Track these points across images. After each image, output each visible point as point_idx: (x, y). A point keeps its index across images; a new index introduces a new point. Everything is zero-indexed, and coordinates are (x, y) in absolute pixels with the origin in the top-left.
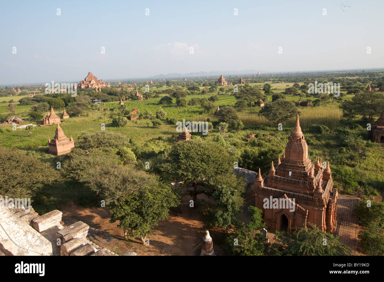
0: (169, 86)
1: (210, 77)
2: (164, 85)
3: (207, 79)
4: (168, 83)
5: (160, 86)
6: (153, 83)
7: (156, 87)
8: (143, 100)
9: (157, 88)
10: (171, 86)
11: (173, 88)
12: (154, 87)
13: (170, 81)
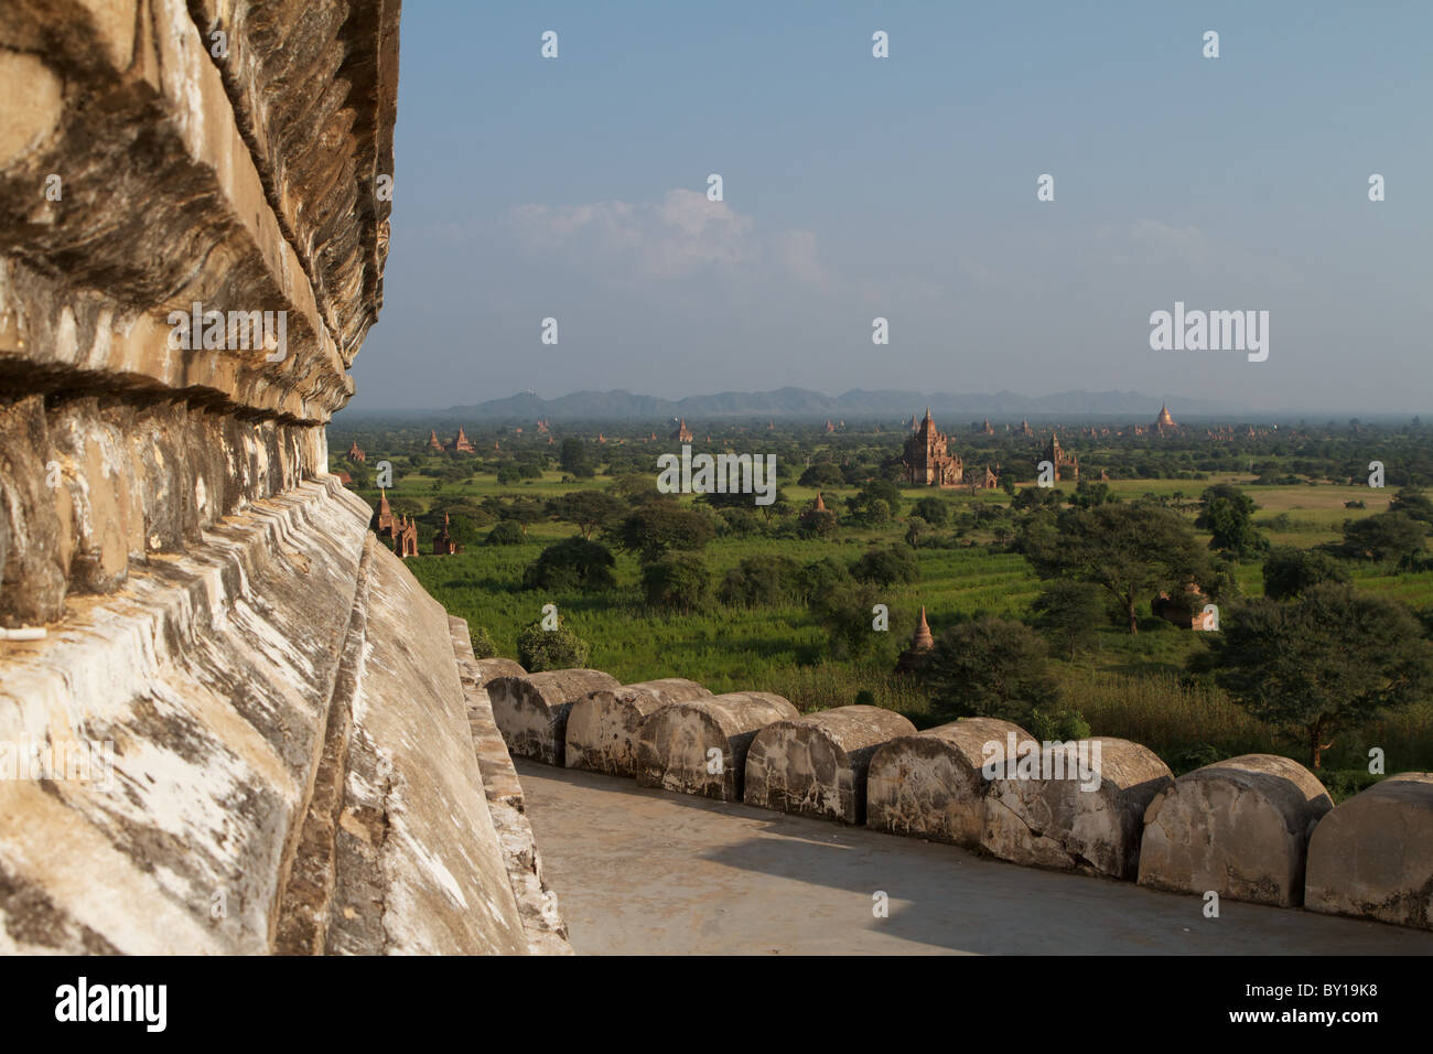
0: (577, 474)
1: (848, 428)
2: (545, 465)
3: (828, 440)
4: (571, 455)
5: (523, 472)
6: (475, 448)
7: (494, 478)
8: (416, 554)
9: (503, 480)
10: (591, 475)
11: (608, 489)
12: (478, 478)
13: (581, 444)
